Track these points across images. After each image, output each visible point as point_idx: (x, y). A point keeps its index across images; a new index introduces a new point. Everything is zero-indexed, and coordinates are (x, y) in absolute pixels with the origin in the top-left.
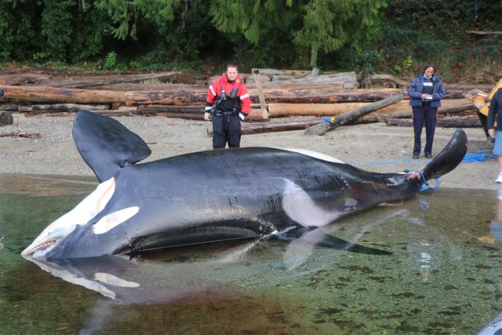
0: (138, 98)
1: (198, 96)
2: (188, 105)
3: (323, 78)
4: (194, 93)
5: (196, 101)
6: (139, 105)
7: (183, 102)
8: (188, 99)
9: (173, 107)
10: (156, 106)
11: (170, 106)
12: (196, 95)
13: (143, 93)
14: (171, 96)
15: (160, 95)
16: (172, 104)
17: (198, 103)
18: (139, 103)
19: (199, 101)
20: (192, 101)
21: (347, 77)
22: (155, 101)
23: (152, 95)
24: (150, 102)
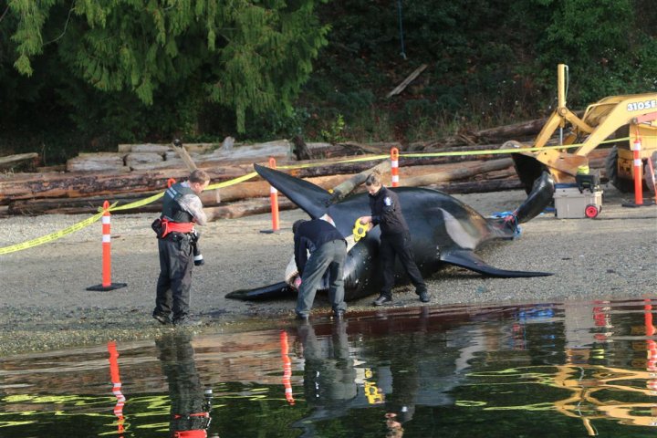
0: (11, 191)
1: (103, 183)
2: (90, 196)
3: (245, 151)
4: (97, 178)
5: (101, 190)
6: (14, 201)
7: (81, 192)
8: (90, 187)
9: (67, 200)
10: (42, 200)
11: (63, 200)
12: (100, 180)
13: (17, 184)
14: (62, 185)
15: (46, 184)
16: (65, 196)
17: (104, 192)
18: (13, 198)
19: (106, 188)
20: (95, 190)
21: (277, 147)
22: (39, 194)
23: (33, 186)
24: (30, 195)
